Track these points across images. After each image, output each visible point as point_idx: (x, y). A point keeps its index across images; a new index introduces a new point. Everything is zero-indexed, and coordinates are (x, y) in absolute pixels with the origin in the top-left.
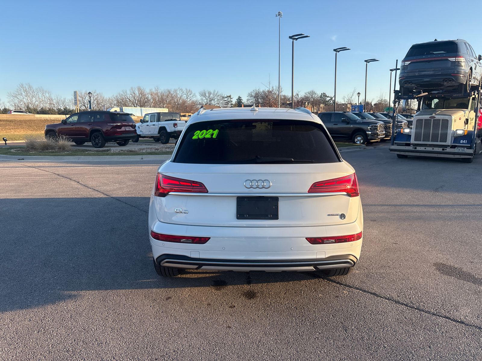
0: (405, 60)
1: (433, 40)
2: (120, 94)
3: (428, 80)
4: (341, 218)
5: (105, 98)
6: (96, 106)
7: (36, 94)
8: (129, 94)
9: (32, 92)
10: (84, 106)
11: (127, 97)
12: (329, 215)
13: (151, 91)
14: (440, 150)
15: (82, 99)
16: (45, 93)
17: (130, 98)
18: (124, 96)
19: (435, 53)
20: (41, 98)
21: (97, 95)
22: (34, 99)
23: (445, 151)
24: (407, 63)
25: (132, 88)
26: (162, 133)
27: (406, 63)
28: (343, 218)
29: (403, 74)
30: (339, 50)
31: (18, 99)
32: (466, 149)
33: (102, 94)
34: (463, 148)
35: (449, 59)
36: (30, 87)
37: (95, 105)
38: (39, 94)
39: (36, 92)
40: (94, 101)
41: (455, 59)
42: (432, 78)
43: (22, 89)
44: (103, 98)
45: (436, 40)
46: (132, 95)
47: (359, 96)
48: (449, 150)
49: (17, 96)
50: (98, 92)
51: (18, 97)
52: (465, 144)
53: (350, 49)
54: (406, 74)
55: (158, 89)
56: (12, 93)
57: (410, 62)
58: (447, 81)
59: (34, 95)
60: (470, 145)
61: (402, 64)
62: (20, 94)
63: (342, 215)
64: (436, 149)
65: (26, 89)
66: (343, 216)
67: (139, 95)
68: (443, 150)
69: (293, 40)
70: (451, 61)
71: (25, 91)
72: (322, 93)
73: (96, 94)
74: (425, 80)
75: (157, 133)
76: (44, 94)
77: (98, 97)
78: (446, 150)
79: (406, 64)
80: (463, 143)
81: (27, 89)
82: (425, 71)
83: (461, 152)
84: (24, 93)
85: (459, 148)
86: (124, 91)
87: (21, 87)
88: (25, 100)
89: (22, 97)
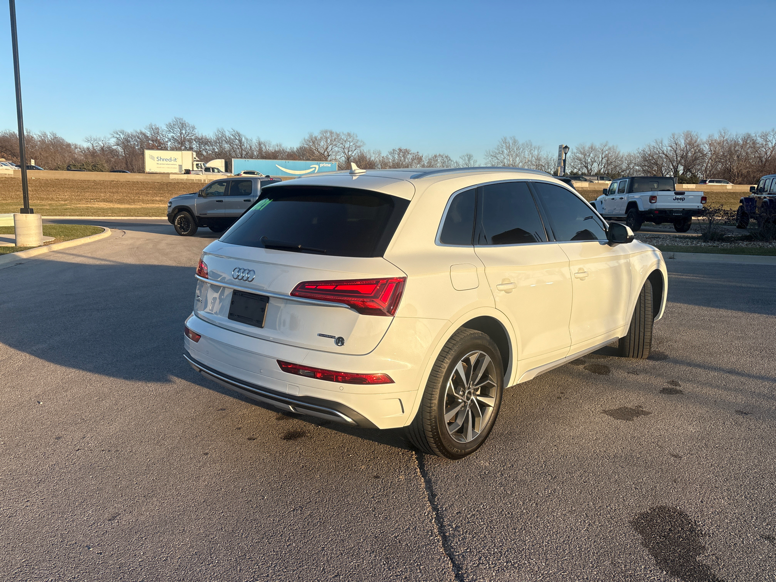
2: (649, 146)
4: (337, 343)
5: (621, 154)
6: (604, 167)
7: (521, 152)
8: (667, 145)
9: (517, 149)
10: (587, 167)
11: (663, 151)
12: (320, 335)
13: (711, 138)
15: (584, 157)
16: (534, 149)
17: (667, 152)
18: (657, 149)
20: (527, 157)
21: (609, 149)
22: (518, 159)
25: (673, 135)
26: (630, 212)
28: (339, 344)
31: (498, 159)
33: (617, 147)
36: (515, 142)
37: (602, 166)
38: (525, 152)
39: (521, 149)
40: (602, 159)
43: (504, 145)
44: (618, 154)
46: (671, 147)
49: (497, 155)
50: (610, 145)
51: (499, 156)
55: (725, 133)
56: (491, 151)
59: (519, 153)
62: (501, 152)
63: (339, 338)
65: (509, 145)
66: (340, 341)
67: (686, 146)
71: (508, 148)
73: (607, 148)
75: (624, 212)
76: (532, 151)
77: (609, 153)
81: (511, 144)
84: (505, 151)
86: (658, 141)
87: (504, 142)
88: (505, 160)
89: (502, 157)
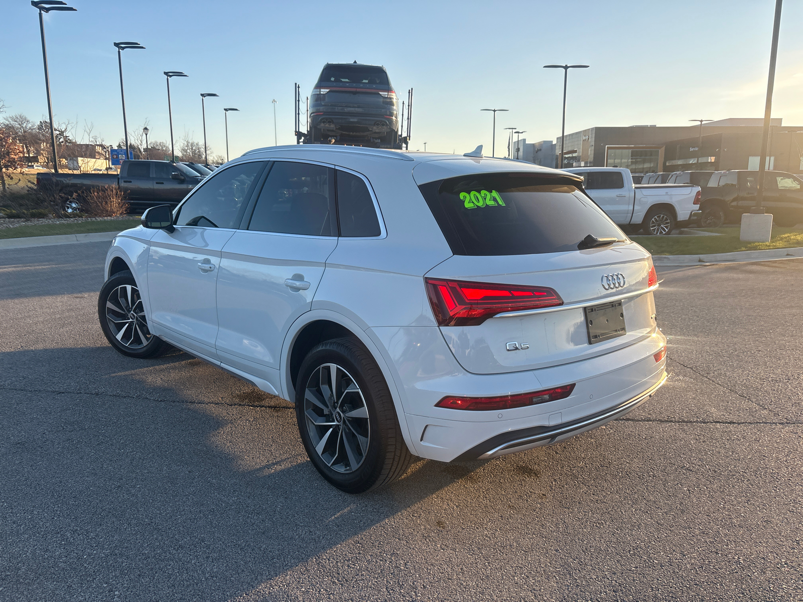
0: (319, 86)
1: (352, 62)
3: (356, 120)
19: (343, 80)
24: (324, 91)
27: (322, 90)
29: (318, 108)
30: (123, 46)
35: (381, 93)
41: (387, 93)
42: (361, 118)
45: (355, 62)
47: (146, 134)
53: (145, 48)
54: (322, 108)
57: (328, 90)
58: (378, 125)
61: (313, 92)
69: (40, 11)
70: (382, 97)
72: (41, 122)
74: (351, 120)
79: (322, 93)
82: (350, 107)
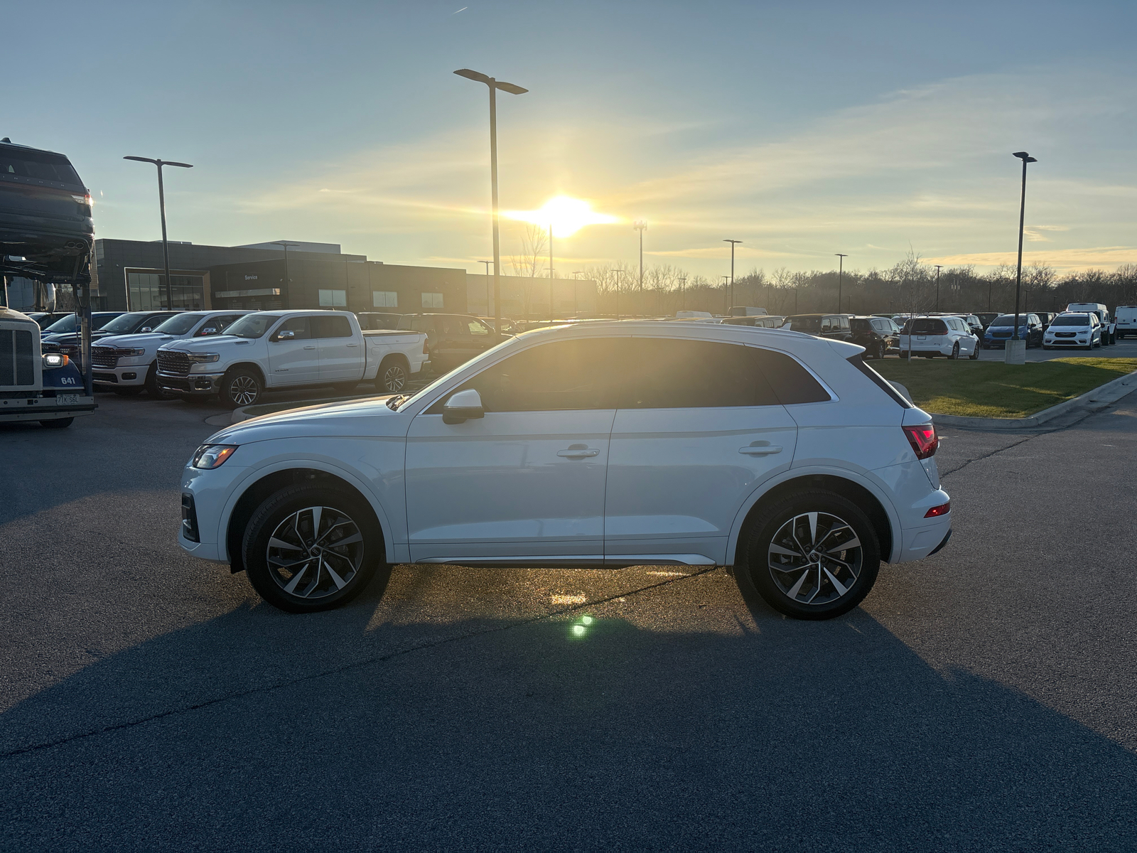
14: (23, 403)
23: (35, 405)
32: (78, 396)
34: (72, 396)
35: (74, 196)
41: (82, 198)
48: (42, 402)
52: (72, 385)
58: (72, 245)
60: (83, 388)
64: (13, 403)
68: (30, 402)
70: (77, 203)
78: (36, 402)
80: (68, 385)
83: (70, 404)
85: (64, 396)
